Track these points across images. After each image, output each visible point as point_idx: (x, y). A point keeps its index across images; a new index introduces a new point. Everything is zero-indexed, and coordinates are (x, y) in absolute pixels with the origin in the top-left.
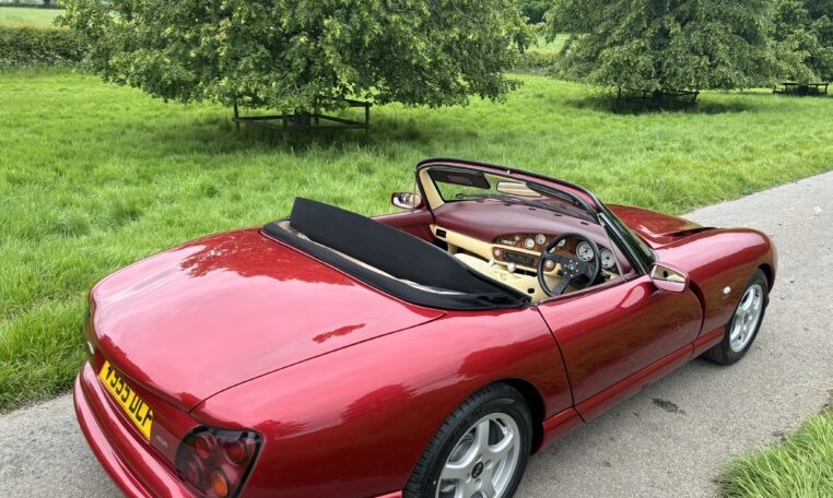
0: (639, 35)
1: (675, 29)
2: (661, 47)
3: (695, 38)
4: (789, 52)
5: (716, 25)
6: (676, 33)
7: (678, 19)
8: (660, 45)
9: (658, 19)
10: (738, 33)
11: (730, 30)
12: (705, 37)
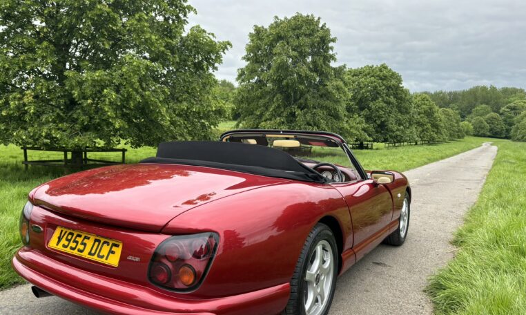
0: (279, 116)
1: (298, 112)
2: (291, 122)
3: (308, 117)
4: (354, 124)
5: (318, 111)
6: (299, 114)
7: (299, 107)
8: (291, 121)
9: (289, 107)
10: (329, 115)
11: (325, 113)
12: (314, 117)
